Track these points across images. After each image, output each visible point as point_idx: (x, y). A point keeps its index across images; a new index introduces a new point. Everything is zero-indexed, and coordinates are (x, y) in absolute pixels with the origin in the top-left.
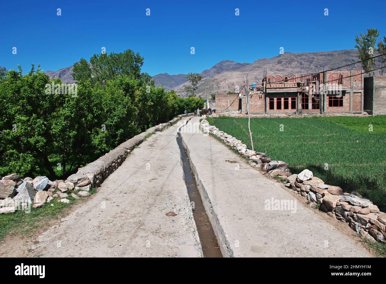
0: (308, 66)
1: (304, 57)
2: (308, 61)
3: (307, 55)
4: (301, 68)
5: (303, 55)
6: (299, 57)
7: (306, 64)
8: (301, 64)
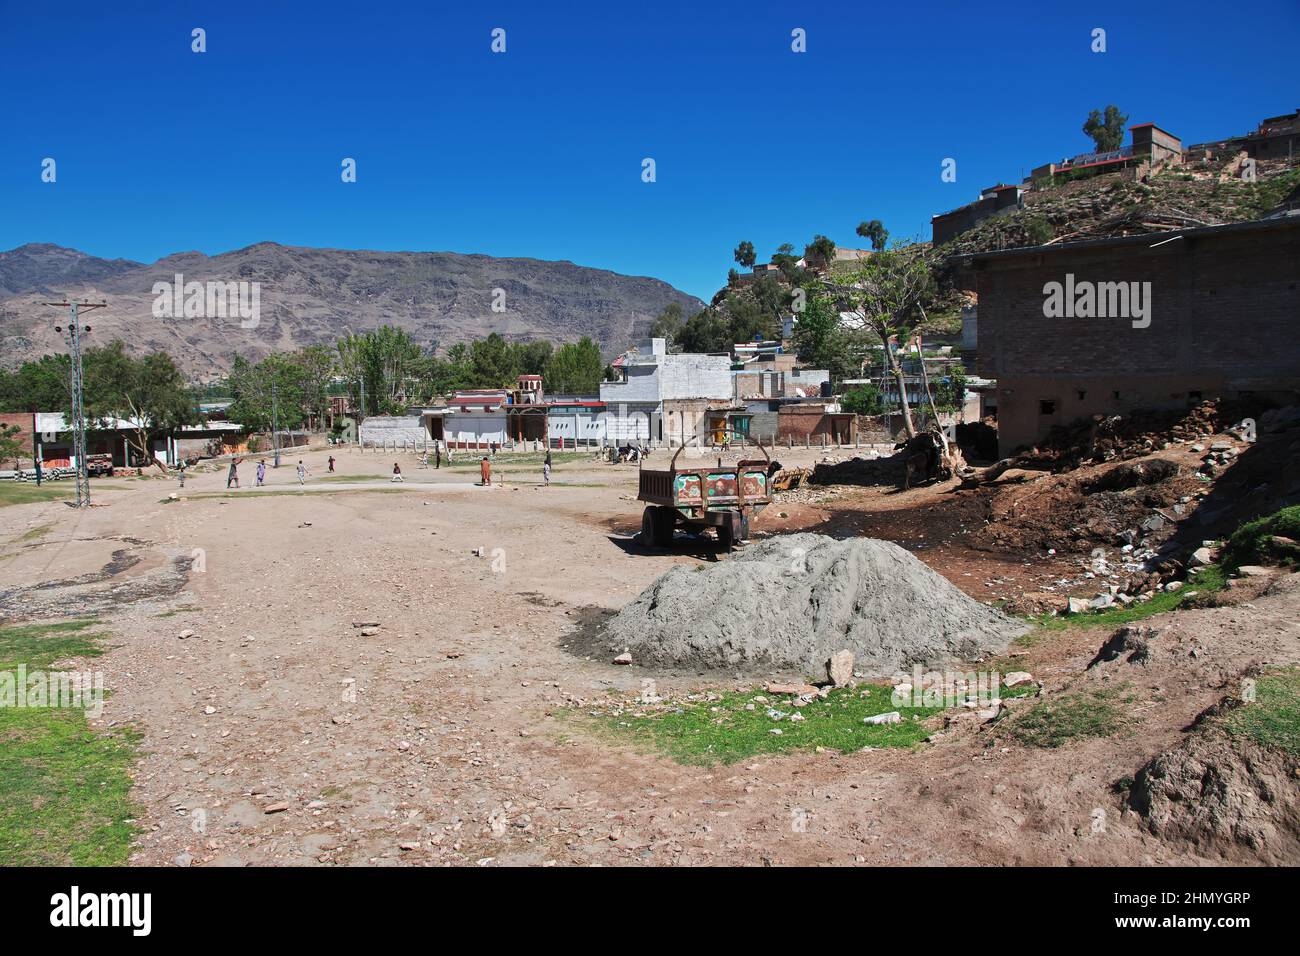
0: (332, 289)
1: (321, 261)
2: (332, 275)
3: (329, 255)
4: (315, 295)
5: (317, 255)
6: (304, 260)
7: (326, 283)
8: (312, 281)
